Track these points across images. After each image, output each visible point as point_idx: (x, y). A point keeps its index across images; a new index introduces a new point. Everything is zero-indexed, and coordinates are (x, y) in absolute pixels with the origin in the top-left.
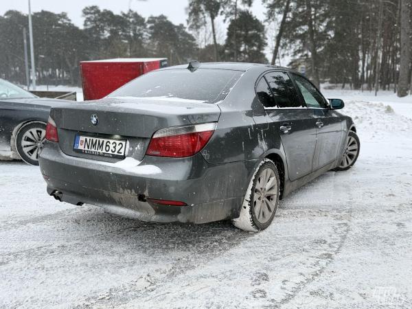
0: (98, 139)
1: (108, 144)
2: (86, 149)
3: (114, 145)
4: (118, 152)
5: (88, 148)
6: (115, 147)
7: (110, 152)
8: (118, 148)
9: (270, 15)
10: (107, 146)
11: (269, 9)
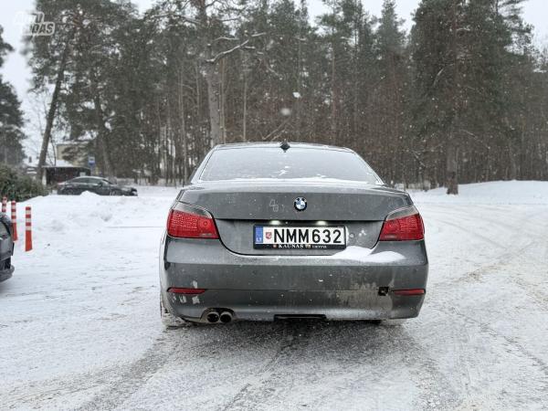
0: (297, 229)
1: (316, 233)
2: (279, 242)
3: (327, 233)
4: (335, 241)
5: (282, 240)
6: (328, 236)
7: (321, 242)
8: (333, 237)
9: (37, 83)
10: (314, 236)
11: (36, 75)
